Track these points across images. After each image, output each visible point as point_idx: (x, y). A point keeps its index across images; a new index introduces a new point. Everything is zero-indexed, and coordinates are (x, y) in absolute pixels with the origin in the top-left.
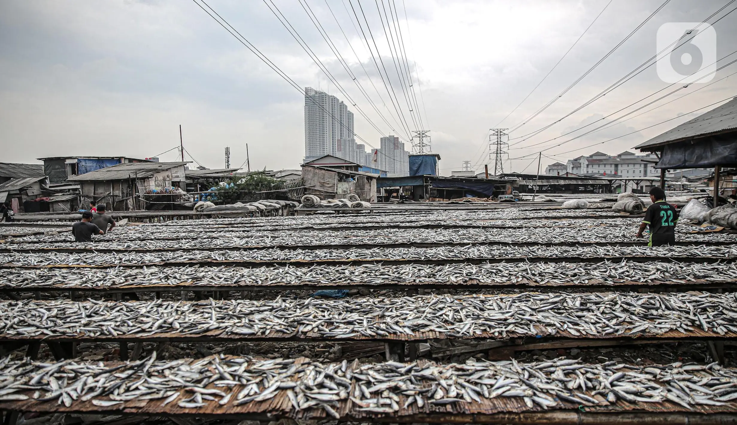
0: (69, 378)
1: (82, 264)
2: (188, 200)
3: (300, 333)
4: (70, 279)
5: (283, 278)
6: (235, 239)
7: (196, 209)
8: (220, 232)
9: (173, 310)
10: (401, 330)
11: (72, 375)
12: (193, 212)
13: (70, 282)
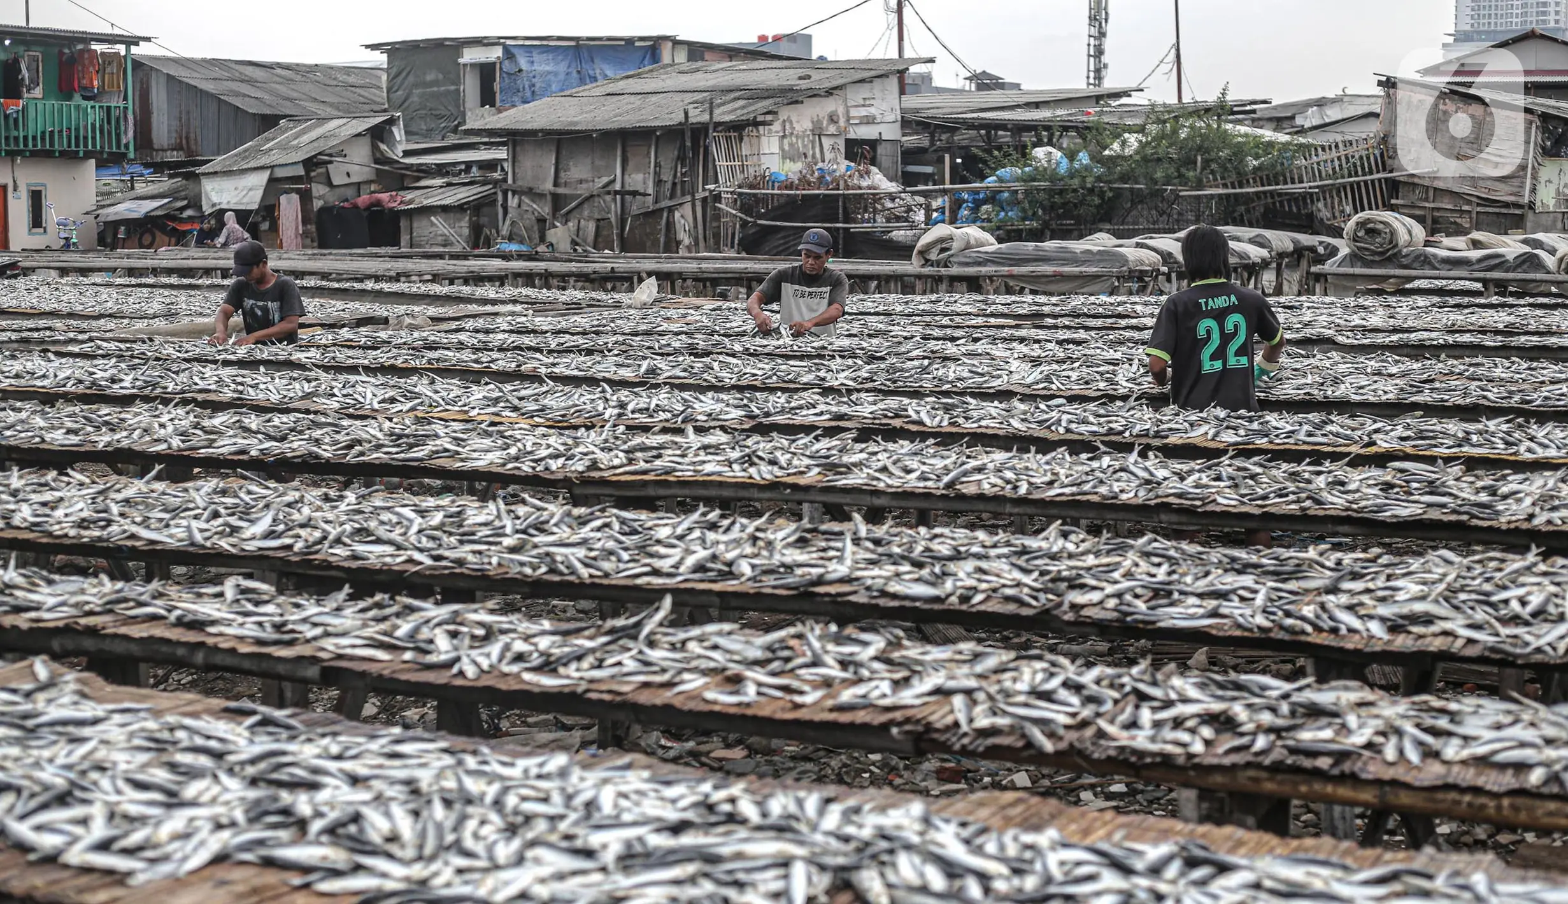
0: (474, 637)
1: (507, 413)
2: (903, 218)
3: (1066, 607)
4: (475, 447)
5: (1101, 482)
6: (1014, 365)
7: (921, 253)
8: (976, 340)
9: (744, 535)
10: (1356, 623)
11: (480, 632)
12: (912, 266)
13: (475, 455)
